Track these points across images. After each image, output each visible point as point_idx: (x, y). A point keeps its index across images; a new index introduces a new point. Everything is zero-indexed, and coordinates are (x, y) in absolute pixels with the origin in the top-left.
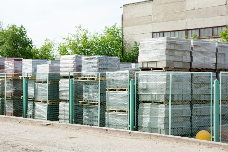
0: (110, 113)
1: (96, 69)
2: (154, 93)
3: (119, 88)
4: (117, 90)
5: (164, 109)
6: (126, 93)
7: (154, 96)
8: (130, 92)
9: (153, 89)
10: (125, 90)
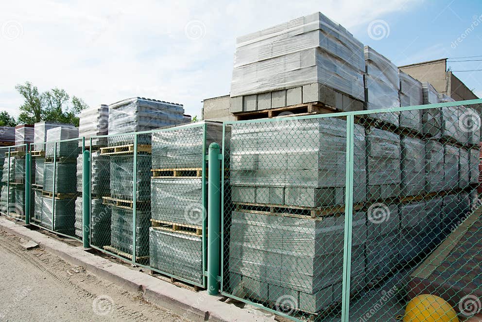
0: (159, 230)
1: (133, 127)
2: (278, 181)
3: (180, 169)
4: (175, 173)
5: (312, 231)
6: (196, 182)
7: (279, 192)
8: (207, 179)
9: (275, 172)
10: (193, 174)
